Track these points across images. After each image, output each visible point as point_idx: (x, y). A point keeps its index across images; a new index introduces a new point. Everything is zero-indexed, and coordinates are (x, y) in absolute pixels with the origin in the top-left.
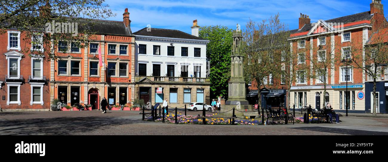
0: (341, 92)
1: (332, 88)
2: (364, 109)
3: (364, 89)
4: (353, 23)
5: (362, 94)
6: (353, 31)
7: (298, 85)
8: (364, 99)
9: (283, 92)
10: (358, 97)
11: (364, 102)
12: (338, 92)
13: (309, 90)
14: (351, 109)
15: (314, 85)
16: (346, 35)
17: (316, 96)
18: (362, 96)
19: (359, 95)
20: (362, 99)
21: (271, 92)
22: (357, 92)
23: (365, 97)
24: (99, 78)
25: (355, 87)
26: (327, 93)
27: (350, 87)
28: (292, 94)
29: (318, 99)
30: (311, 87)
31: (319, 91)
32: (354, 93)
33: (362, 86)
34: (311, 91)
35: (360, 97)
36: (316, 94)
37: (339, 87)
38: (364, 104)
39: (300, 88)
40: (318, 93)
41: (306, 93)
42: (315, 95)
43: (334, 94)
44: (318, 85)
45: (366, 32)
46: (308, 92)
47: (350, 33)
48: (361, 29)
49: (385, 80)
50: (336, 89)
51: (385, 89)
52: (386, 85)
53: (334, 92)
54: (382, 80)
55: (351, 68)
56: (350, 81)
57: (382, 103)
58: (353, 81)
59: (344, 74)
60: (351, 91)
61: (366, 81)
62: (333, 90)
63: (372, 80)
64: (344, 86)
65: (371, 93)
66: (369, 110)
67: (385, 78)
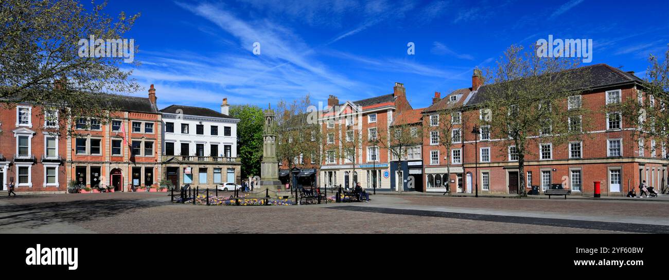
0: (368, 171)
1: (360, 167)
2: (390, 188)
3: (389, 168)
4: (378, 105)
5: (388, 173)
6: (378, 112)
7: (328, 165)
8: (390, 177)
9: (313, 171)
10: (384, 175)
11: (390, 180)
12: (366, 171)
13: (338, 169)
14: (378, 187)
15: (343, 164)
16: (372, 116)
18: (388, 175)
19: (385, 173)
20: (388, 178)
21: (301, 172)
22: (383, 171)
24: (122, 157)
25: (381, 166)
26: (356, 172)
27: (378, 166)
28: (322, 173)
29: (347, 178)
30: (341, 166)
31: (348, 170)
32: (380, 171)
33: (387, 165)
34: (340, 170)
35: (386, 176)
36: (345, 173)
37: (366, 166)
38: (390, 182)
39: (330, 167)
40: (347, 172)
41: (335, 172)
42: (344, 175)
43: (362, 174)
44: (347, 164)
45: (390, 114)
46: (337, 172)
47: (376, 115)
48: (386, 111)
49: (409, 159)
50: (363, 169)
51: (409, 168)
52: (410, 164)
53: (361, 171)
54: (406, 159)
55: (377, 148)
56: (377, 160)
57: (406, 181)
58: (379, 160)
59: (371, 154)
60: (378, 170)
61: (391, 161)
62: (361, 169)
63: (396, 160)
64: (371, 165)
65: (396, 171)
66: (394, 187)
67: (408, 157)
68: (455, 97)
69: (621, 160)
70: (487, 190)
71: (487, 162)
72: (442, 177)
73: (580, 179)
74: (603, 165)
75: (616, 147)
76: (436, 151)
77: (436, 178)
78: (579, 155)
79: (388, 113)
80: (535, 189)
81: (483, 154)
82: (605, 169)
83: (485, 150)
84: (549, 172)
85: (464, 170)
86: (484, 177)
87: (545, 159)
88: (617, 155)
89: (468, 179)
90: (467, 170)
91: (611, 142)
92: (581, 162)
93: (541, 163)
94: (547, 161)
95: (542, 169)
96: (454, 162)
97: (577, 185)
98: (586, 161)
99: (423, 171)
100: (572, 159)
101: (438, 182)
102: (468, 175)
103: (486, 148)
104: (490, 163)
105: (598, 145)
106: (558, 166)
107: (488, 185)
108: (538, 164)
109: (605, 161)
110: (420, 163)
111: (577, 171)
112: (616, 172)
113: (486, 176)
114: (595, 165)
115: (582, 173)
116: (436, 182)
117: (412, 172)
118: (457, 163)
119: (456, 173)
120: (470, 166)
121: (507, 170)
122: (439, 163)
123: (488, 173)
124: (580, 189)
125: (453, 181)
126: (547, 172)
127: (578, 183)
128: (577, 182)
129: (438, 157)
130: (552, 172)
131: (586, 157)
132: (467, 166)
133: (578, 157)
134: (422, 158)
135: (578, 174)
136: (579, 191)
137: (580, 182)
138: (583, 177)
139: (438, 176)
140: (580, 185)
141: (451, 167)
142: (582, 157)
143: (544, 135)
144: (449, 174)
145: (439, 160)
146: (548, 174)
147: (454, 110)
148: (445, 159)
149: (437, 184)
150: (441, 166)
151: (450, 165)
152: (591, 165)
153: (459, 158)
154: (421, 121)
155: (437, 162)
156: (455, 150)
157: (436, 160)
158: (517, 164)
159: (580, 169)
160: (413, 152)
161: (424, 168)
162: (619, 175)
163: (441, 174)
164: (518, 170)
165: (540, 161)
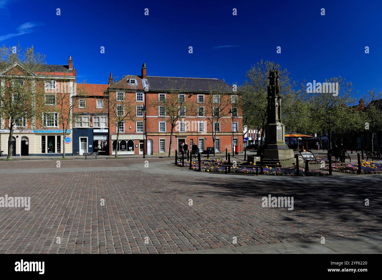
0: (43, 138)
1: (33, 132)
2: (71, 152)
3: (71, 135)
5: (69, 139)
6: (58, 80)
8: (71, 143)
11: (71, 145)
12: (40, 137)
14: (56, 152)
18: (69, 141)
19: (66, 139)
20: (70, 143)
22: (63, 137)
23: (72, 141)
25: (61, 132)
26: (27, 138)
27: (57, 132)
32: (59, 138)
33: (69, 131)
34: (1, 135)
35: (67, 141)
37: (42, 131)
38: (72, 147)
43: (35, 139)
49: (94, 127)
50: (37, 134)
51: (93, 135)
52: (95, 131)
53: (35, 136)
54: (91, 127)
55: (56, 115)
56: (55, 126)
57: (91, 146)
58: (58, 127)
59: (47, 120)
60: (56, 136)
61: (73, 127)
62: (34, 134)
63: (80, 127)
64: (49, 130)
65: (80, 138)
66: (78, 152)
67: (93, 125)
69: (238, 134)
70: (163, 152)
71: (164, 132)
72: (127, 142)
73: (218, 144)
74: (230, 136)
77: (121, 144)
79: (71, 83)
81: (160, 126)
82: (231, 138)
83: (162, 123)
84: (203, 140)
86: (161, 142)
88: (236, 131)
89: (149, 144)
90: (148, 137)
92: (220, 134)
94: (202, 133)
95: (199, 138)
96: (138, 131)
98: (222, 134)
99: (108, 138)
100: (216, 132)
101: (123, 146)
102: (148, 141)
103: (163, 122)
104: (166, 133)
105: (228, 125)
106: (208, 136)
107: (164, 149)
108: (197, 134)
109: (231, 134)
112: (235, 140)
113: (162, 142)
114: (226, 136)
115: (220, 141)
116: (121, 147)
118: (139, 132)
119: (139, 140)
120: (151, 134)
121: (178, 138)
123: (164, 140)
125: (137, 146)
126: (201, 140)
127: (218, 147)
129: (124, 126)
130: (205, 141)
131: (222, 131)
132: (149, 134)
133: (218, 131)
134: (109, 126)
135: (218, 141)
137: (218, 146)
138: (221, 143)
139: (123, 142)
140: (218, 148)
141: (135, 135)
142: (220, 131)
143: (200, 117)
144: (133, 140)
145: (124, 129)
146: (202, 141)
147: (138, 90)
148: (130, 129)
149: (121, 149)
150: (126, 134)
151: (134, 133)
152: (224, 136)
153: (142, 128)
154: (106, 95)
155: (123, 131)
156: (139, 122)
157: (122, 129)
158: (184, 134)
159: (219, 138)
160: (99, 121)
161: (110, 135)
162: (236, 142)
163: (126, 140)
164: (185, 138)
165: (199, 133)
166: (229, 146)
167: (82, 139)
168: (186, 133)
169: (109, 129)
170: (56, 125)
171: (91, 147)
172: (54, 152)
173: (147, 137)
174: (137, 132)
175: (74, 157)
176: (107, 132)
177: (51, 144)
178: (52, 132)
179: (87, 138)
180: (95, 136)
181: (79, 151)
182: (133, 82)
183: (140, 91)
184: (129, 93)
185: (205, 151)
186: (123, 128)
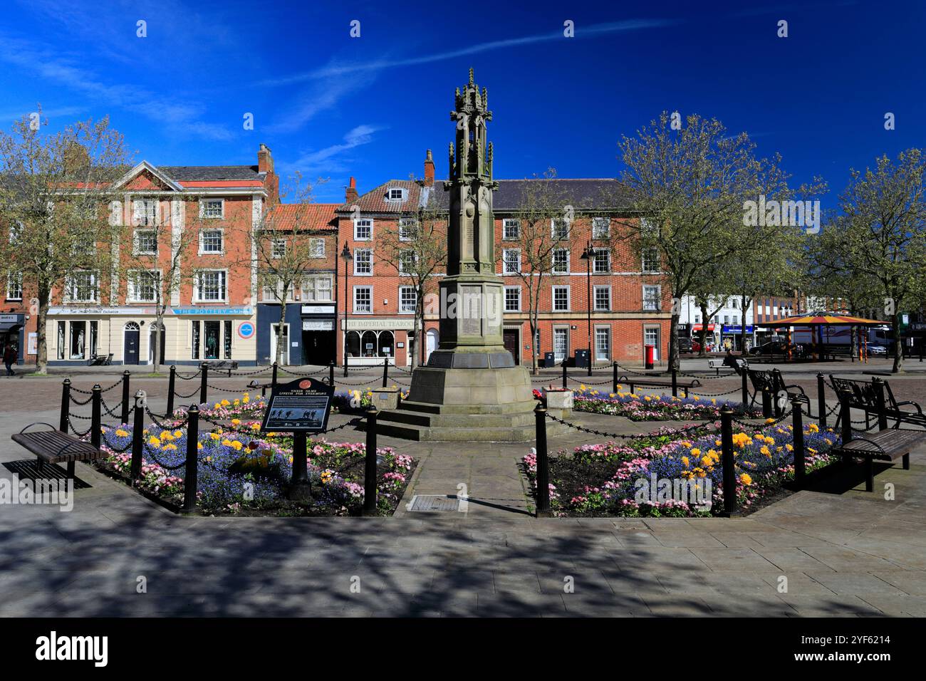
0: (196, 324)
1: (174, 313)
2: (252, 356)
3: (254, 318)
5: (249, 327)
6: (228, 198)
8: (254, 337)
9: (14, 319)
10: (241, 333)
11: (254, 342)
12: (190, 323)
13: (107, 317)
15: (122, 306)
16: (210, 203)
17: (126, 332)
18: (249, 332)
19: (243, 328)
20: (251, 337)
22: (236, 324)
23: (255, 333)
25: (235, 312)
27: (222, 312)
28: (49, 325)
29: (132, 340)
30: (116, 310)
31: (138, 321)
32: (229, 324)
33: (250, 311)
34: (111, 319)
35: (245, 332)
36: (125, 326)
37: (193, 311)
38: (255, 347)
39: (78, 312)
40: (135, 324)
41: (94, 325)
42: (124, 329)
43: (178, 328)
44: (134, 306)
45: (257, 203)
46: (102, 324)
47: (223, 202)
48: (248, 198)
49: (304, 300)
50: (182, 317)
51: (302, 319)
52: (306, 310)
53: (179, 322)
54: (297, 300)
55: (223, 273)
56: (220, 300)
57: (295, 344)
58: (227, 300)
59: (204, 285)
60: (223, 321)
61: (259, 302)
62: (177, 318)
63: (273, 301)
64: (206, 309)
65: (272, 325)
66: (267, 358)
67: (302, 297)
68: (400, 192)
69: (660, 316)
72: (378, 337)
73: (607, 342)
74: (638, 321)
75: (653, 298)
76: (365, 287)
77: (365, 341)
78: (607, 307)
79: (254, 202)
80: (550, 357)
82: (641, 327)
84: (565, 331)
85: (423, 324)
87: (559, 311)
88: (654, 308)
91: (647, 289)
92: (610, 316)
93: (555, 317)
94: (564, 313)
95: (555, 327)
96: (404, 308)
97: (603, 351)
98: (617, 316)
99: (335, 325)
100: (599, 312)
101: (369, 346)
102: (428, 333)
105: (632, 293)
106: (579, 321)
108: (551, 318)
109: (640, 316)
110: (331, 310)
111: (602, 330)
112: (652, 331)
114: (627, 321)
115: (612, 333)
116: (364, 346)
117: (308, 326)
118: (407, 312)
119: (406, 330)
122: (372, 310)
124: (607, 357)
125: (400, 345)
126: (561, 331)
127: (605, 348)
128: (603, 347)
129: (372, 299)
130: (570, 332)
131: (617, 310)
132: (430, 317)
133: (605, 309)
134: (336, 300)
135: (605, 334)
136: (606, 359)
137: (607, 346)
138: (613, 339)
139: (369, 335)
140: (607, 351)
141: (396, 318)
142: (611, 309)
143: (558, 273)
144: (393, 331)
145: (371, 305)
146: (563, 334)
147: (406, 214)
148: (385, 304)
149: (365, 351)
150: (376, 316)
151: (395, 315)
152: (623, 321)
153: (414, 302)
154: (333, 228)
155: (368, 309)
156: (406, 287)
157: (365, 305)
158: (517, 317)
159: (608, 326)
160: (314, 287)
161: (338, 319)
162: (656, 337)
163: (376, 331)
164: (519, 327)
165: (554, 313)
166: (636, 347)
167: (277, 329)
168: (521, 313)
169: (336, 306)
170: (223, 297)
171: (297, 346)
172: (217, 356)
173: (426, 323)
174: (401, 312)
175: (259, 368)
176: (333, 311)
177: (212, 340)
178: (213, 312)
179: (288, 325)
180: (306, 321)
181: (269, 356)
182: (397, 194)
183: (409, 216)
184: (384, 220)
185: (570, 358)
186: (368, 303)
